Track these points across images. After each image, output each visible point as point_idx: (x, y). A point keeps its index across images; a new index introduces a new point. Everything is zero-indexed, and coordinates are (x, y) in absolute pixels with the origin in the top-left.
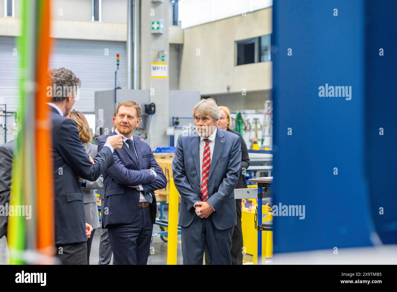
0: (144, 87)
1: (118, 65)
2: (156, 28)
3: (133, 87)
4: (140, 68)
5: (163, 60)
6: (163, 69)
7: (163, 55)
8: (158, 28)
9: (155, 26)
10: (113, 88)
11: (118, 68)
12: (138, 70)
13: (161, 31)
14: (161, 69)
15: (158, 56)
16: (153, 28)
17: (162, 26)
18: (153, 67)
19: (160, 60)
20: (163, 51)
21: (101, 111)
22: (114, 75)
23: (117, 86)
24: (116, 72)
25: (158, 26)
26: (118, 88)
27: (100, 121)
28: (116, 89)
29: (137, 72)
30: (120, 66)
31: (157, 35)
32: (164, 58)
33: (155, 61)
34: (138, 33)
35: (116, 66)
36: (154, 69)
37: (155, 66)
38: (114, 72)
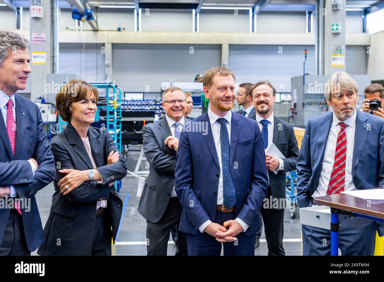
0: (326, 73)
1: (306, 57)
2: (335, 29)
3: (318, 74)
4: (324, 60)
5: (340, 53)
6: (341, 59)
7: (341, 49)
8: (337, 29)
9: (335, 27)
10: (302, 74)
11: (306, 60)
12: (322, 61)
13: (339, 31)
14: (339, 60)
15: (337, 50)
16: (333, 29)
17: (340, 27)
18: (333, 59)
19: (339, 52)
20: (341, 46)
21: (295, 91)
22: (303, 65)
23: (305, 73)
24: (304, 63)
25: (336, 27)
26: (307, 74)
27: (294, 98)
28: (304, 75)
29: (321, 62)
30: (307, 58)
31: (336, 34)
32: (341, 51)
33: (335, 54)
34: (323, 34)
35: (304, 58)
36: (334, 59)
37: (334, 57)
38: (303, 63)
